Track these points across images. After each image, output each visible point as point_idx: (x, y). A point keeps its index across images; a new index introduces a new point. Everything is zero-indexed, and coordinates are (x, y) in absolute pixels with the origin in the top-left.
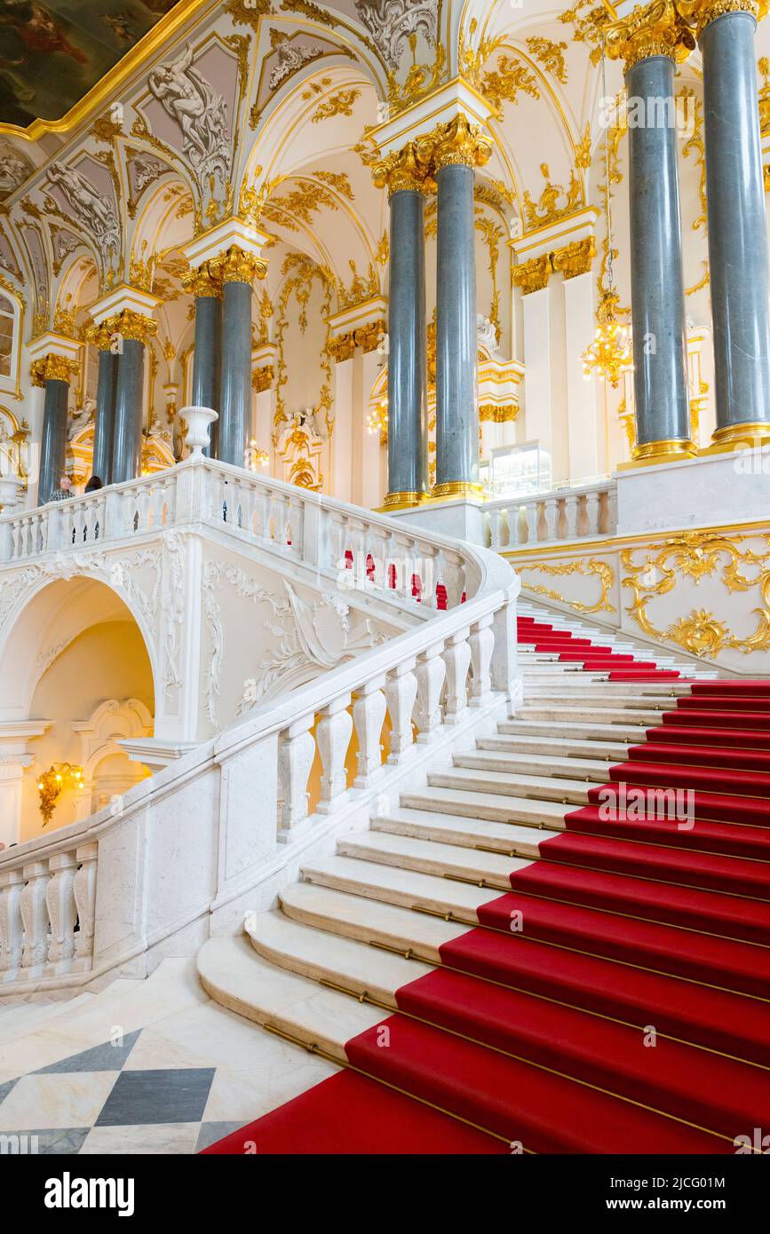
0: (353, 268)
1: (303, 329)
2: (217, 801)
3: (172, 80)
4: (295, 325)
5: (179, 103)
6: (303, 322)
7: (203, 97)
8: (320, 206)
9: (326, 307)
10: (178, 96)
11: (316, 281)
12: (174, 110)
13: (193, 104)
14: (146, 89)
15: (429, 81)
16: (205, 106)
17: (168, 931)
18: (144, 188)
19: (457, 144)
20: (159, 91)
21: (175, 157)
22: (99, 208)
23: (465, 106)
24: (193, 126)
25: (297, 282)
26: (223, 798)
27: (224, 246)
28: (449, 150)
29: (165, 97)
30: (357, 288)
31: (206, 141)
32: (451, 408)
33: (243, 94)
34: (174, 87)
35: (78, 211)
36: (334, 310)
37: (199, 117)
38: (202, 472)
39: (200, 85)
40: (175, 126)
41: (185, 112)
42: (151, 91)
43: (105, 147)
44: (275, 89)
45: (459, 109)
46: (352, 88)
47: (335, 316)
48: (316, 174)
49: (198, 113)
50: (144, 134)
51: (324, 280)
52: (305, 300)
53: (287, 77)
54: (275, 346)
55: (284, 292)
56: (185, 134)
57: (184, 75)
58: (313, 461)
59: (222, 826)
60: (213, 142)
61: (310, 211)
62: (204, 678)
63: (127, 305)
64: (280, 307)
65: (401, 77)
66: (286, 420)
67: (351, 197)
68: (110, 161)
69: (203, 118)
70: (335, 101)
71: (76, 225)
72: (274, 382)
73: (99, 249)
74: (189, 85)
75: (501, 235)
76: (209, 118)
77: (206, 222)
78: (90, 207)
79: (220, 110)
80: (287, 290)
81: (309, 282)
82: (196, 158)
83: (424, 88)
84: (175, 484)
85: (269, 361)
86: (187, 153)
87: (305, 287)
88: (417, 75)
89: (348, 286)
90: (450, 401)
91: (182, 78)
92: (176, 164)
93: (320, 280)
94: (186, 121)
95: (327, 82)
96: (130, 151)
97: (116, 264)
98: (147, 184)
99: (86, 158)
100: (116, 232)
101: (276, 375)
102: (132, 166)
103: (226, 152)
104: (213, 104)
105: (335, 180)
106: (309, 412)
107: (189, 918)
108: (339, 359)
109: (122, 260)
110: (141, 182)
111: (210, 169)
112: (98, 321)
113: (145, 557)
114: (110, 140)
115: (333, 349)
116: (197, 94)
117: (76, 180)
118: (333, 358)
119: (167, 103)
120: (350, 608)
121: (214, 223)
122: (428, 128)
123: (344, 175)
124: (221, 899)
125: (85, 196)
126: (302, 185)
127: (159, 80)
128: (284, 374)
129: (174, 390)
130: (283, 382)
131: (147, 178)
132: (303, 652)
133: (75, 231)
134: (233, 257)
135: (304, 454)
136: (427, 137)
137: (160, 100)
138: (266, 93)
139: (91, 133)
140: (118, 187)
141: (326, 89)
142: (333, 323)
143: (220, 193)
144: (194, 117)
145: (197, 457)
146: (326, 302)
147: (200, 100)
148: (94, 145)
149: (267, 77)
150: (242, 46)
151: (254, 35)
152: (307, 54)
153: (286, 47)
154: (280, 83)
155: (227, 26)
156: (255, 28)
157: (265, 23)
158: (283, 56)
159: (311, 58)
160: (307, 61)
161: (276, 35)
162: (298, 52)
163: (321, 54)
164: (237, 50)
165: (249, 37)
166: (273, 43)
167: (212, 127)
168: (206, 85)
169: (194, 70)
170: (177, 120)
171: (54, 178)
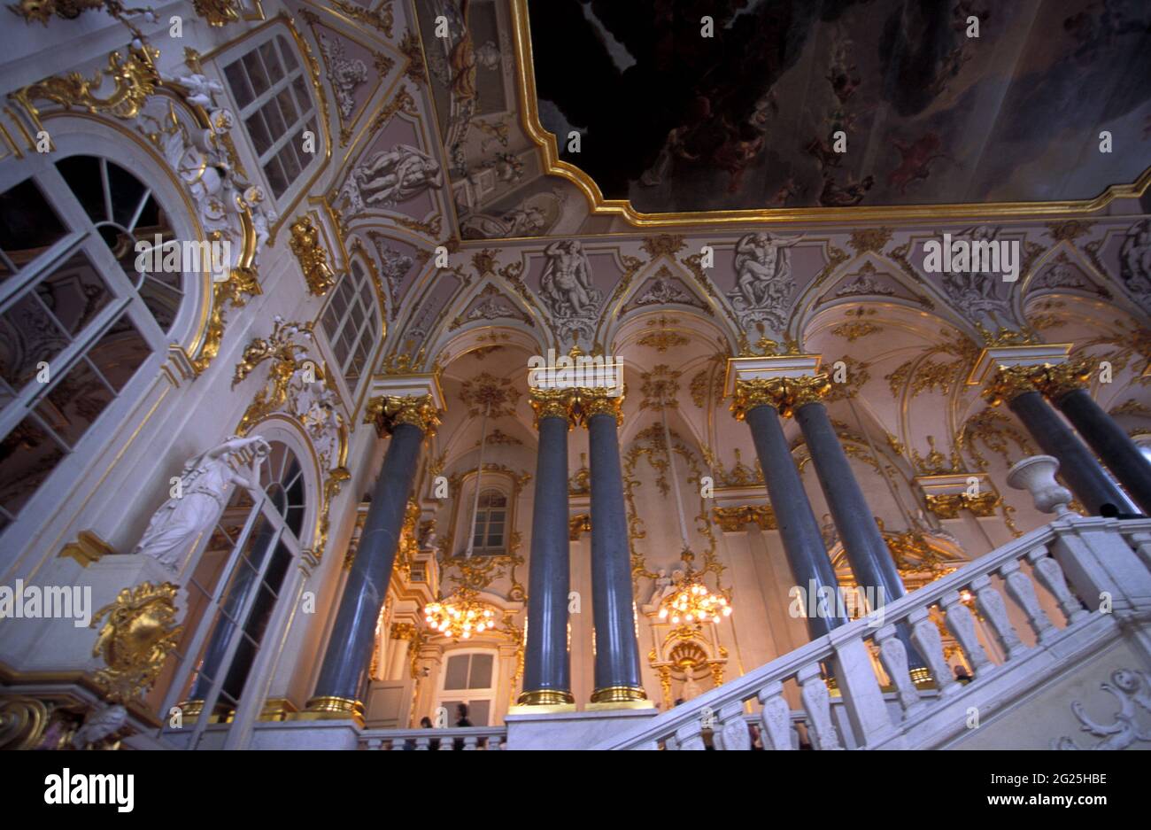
3: (763, 247)
4: (652, 485)
5: (751, 264)
6: (664, 487)
7: (777, 271)
9: (698, 480)
10: (754, 257)
12: (742, 266)
13: (765, 271)
14: (736, 240)
16: (774, 276)
18: (644, 304)
20: (743, 247)
24: (751, 284)
25: (651, 451)
29: (744, 254)
31: (759, 299)
33: (817, 284)
34: (759, 252)
35: (544, 289)
37: (762, 281)
39: (782, 262)
40: (733, 276)
41: (751, 272)
42: (739, 243)
43: (644, 256)
49: (763, 277)
50: (697, 267)
52: (663, 468)
53: (851, 293)
57: (776, 250)
68: (634, 269)
69: (765, 284)
71: (528, 297)
74: (773, 257)
76: (772, 285)
78: (566, 292)
79: (788, 285)
86: (731, 298)
87: (661, 457)
91: (772, 250)
94: (747, 278)
96: (664, 271)
98: (648, 302)
99: (612, 254)
100: (590, 322)
102: (653, 282)
103: (780, 313)
104: (782, 279)
108: (724, 529)
110: (644, 299)
111: (757, 317)
114: (656, 254)
115: (713, 519)
116: (773, 266)
117: (575, 264)
118: (715, 526)
127: (753, 241)
131: (653, 298)
137: (737, 253)
138: (833, 293)
139: (645, 239)
141: (864, 316)
144: (757, 278)
147: (772, 272)
148: (634, 250)
149: (841, 285)
150: (839, 258)
151: (853, 257)
152: (877, 288)
153: (868, 276)
154: (844, 294)
155: (841, 241)
156: (858, 254)
157: (871, 255)
158: (861, 280)
159: (879, 293)
160: (874, 293)
161: (868, 266)
162: (873, 284)
163: (890, 294)
164: (832, 259)
165: (848, 257)
166: (862, 269)
167: (772, 292)
168: (787, 266)
169: (788, 251)
170: (739, 274)
171: (553, 251)
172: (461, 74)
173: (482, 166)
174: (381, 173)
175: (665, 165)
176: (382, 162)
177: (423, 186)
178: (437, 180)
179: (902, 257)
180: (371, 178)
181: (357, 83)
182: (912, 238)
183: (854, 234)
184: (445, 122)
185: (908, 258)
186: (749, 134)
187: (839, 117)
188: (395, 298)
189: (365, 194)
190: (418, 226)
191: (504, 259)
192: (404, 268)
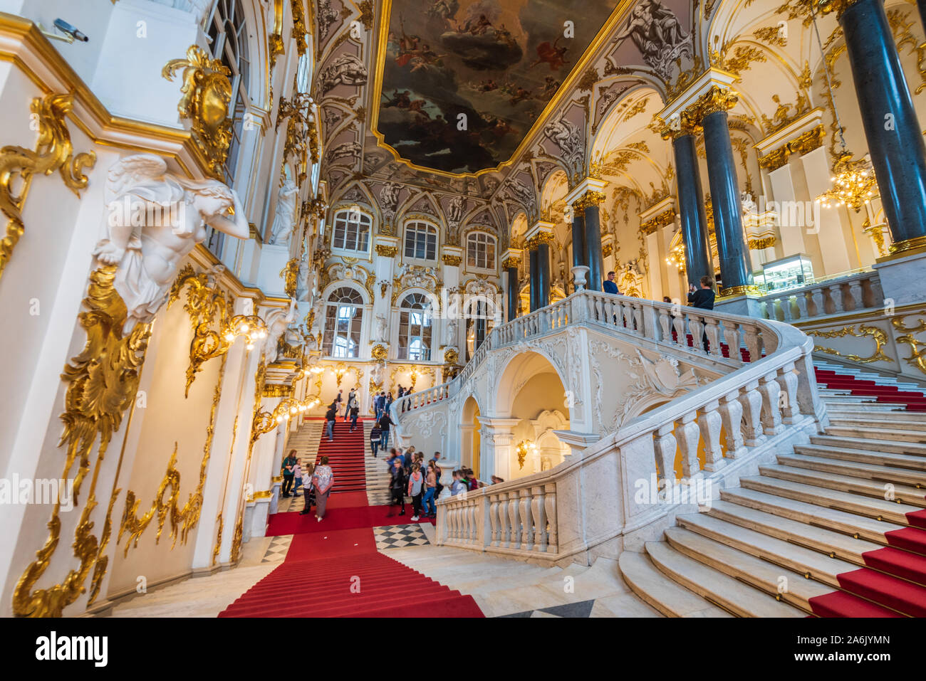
0: (652, 186)
1: (626, 223)
2: (620, 469)
3: (554, 127)
4: (622, 221)
5: (558, 136)
6: (626, 219)
7: (569, 130)
8: (630, 160)
9: (639, 209)
10: (557, 133)
11: (632, 198)
12: (556, 140)
13: (565, 134)
14: (543, 135)
15: (692, 76)
16: (570, 133)
17: (599, 541)
18: (545, 177)
19: (714, 102)
21: (557, 160)
22: (526, 191)
23: (717, 81)
24: (564, 144)
25: (621, 200)
26: (623, 467)
27: (583, 192)
28: (708, 107)
29: (552, 136)
30: (655, 196)
31: (571, 148)
32: (728, 244)
33: (588, 121)
34: (555, 130)
35: (518, 195)
36: (642, 208)
37: (568, 139)
38: (583, 297)
39: (567, 125)
40: (557, 147)
41: (561, 139)
42: (545, 135)
43: (527, 165)
44: (603, 114)
45: (713, 83)
46: (644, 98)
47: (644, 212)
48: (628, 146)
49: (567, 137)
50: (544, 154)
51: (636, 195)
52: (627, 208)
53: (609, 106)
54: (611, 233)
55: (614, 207)
56: (561, 148)
57: (559, 123)
58: (639, 287)
59: (624, 484)
60: (574, 149)
61: (626, 165)
62: (593, 400)
63: (541, 229)
64: (613, 215)
65: (673, 82)
66: (621, 269)
67: (648, 151)
68: (530, 170)
70: (636, 108)
71: (516, 201)
72: (613, 251)
73: (527, 208)
74: (562, 127)
75: (748, 143)
76: (572, 137)
77: (574, 184)
78: (522, 192)
79: (577, 132)
80: (616, 205)
81: (628, 199)
82: (567, 157)
83: (689, 81)
84: (571, 304)
85: (609, 242)
86: (562, 157)
87: (626, 202)
88: (683, 77)
89: (650, 195)
90: (727, 241)
91: (559, 125)
92: (558, 163)
93: (634, 197)
94: (562, 142)
95: (630, 101)
96: (538, 164)
97: (534, 213)
98: (546, 175)
99: (520, 172)
100: (534, 200)
101: (614, 247)
102: (539, 170)
103: (581, 150)
104: (573, 131)
105: (637, 146)
106: (634, 263)
107: (610, 536)
108: (648, 233)
109: (537, 211)
110: (543, 175)
111: (573, 160)
112: (528, 239)
113: (559, 340)
114: (530, 162)
115: (644, 229)
116: (566, 130)
117: (516, 183)
118: (645, 234)
119: (552, 138)
120: (679, 362)
121: (577, 184)
122: (694, 100)
123: (643, 142)
124: (629, 527)
125: (520, 188)
126: (620, 154)
127: (548, 130)
128: (618, 246)
129: (563, 263)
130: (618, 250)
131: (546, 173)
132: (650, 387)
133: (517, 204)
134: (588, 196)
135: (633, 284)
136: (694, 105)
137: (549, 138)
138: (599, 116)
139: (522, 161)
140: (533, 180)
141: (630, 104)
142: (643, 216)
143: (579, 169)
144: (564, 140)
145: (581, 289)
146: (638, 206)
148: (522, 166)
149: (599, 109)
150: (586, 101)
151: (591, 93)
152: (618, 92)
153: (607, 92)
154: (606, 110)
155: (578, 95)
156: (591, 90)
157: (596, 86)
158: (606, 97)
159: (621, 93)
160: (618, 95)
161: (602, 89)
162: (614, 92)
163: (626, 89)
164: (583, 103)
165: (589, 95)
166: (601, 93)
167: (574, 141)
168: (570, 124)
169: (564, 119)
170: (557, 144)
171: (508, 184)
172: (435, 183)
173: (467, 188)
174: (453, 211)
175: (492, 150)
176: (451, 209)
177: (464, 202)
178: (465, 198)
179: (613, 69)
180: (453, 216)
181: (427, 206)
182: (606, 57)
183: (577, 87)
184: (448, 190)
185: (616, 66)
186: (495, 123)
187: (504, 91)
188: (493, 226)
189: (456, 220)
190: (476, 208)
191: (501, 194)
192: (486, 218)
